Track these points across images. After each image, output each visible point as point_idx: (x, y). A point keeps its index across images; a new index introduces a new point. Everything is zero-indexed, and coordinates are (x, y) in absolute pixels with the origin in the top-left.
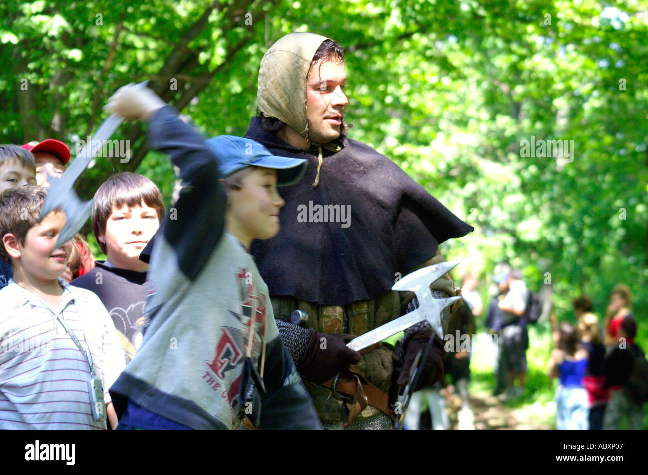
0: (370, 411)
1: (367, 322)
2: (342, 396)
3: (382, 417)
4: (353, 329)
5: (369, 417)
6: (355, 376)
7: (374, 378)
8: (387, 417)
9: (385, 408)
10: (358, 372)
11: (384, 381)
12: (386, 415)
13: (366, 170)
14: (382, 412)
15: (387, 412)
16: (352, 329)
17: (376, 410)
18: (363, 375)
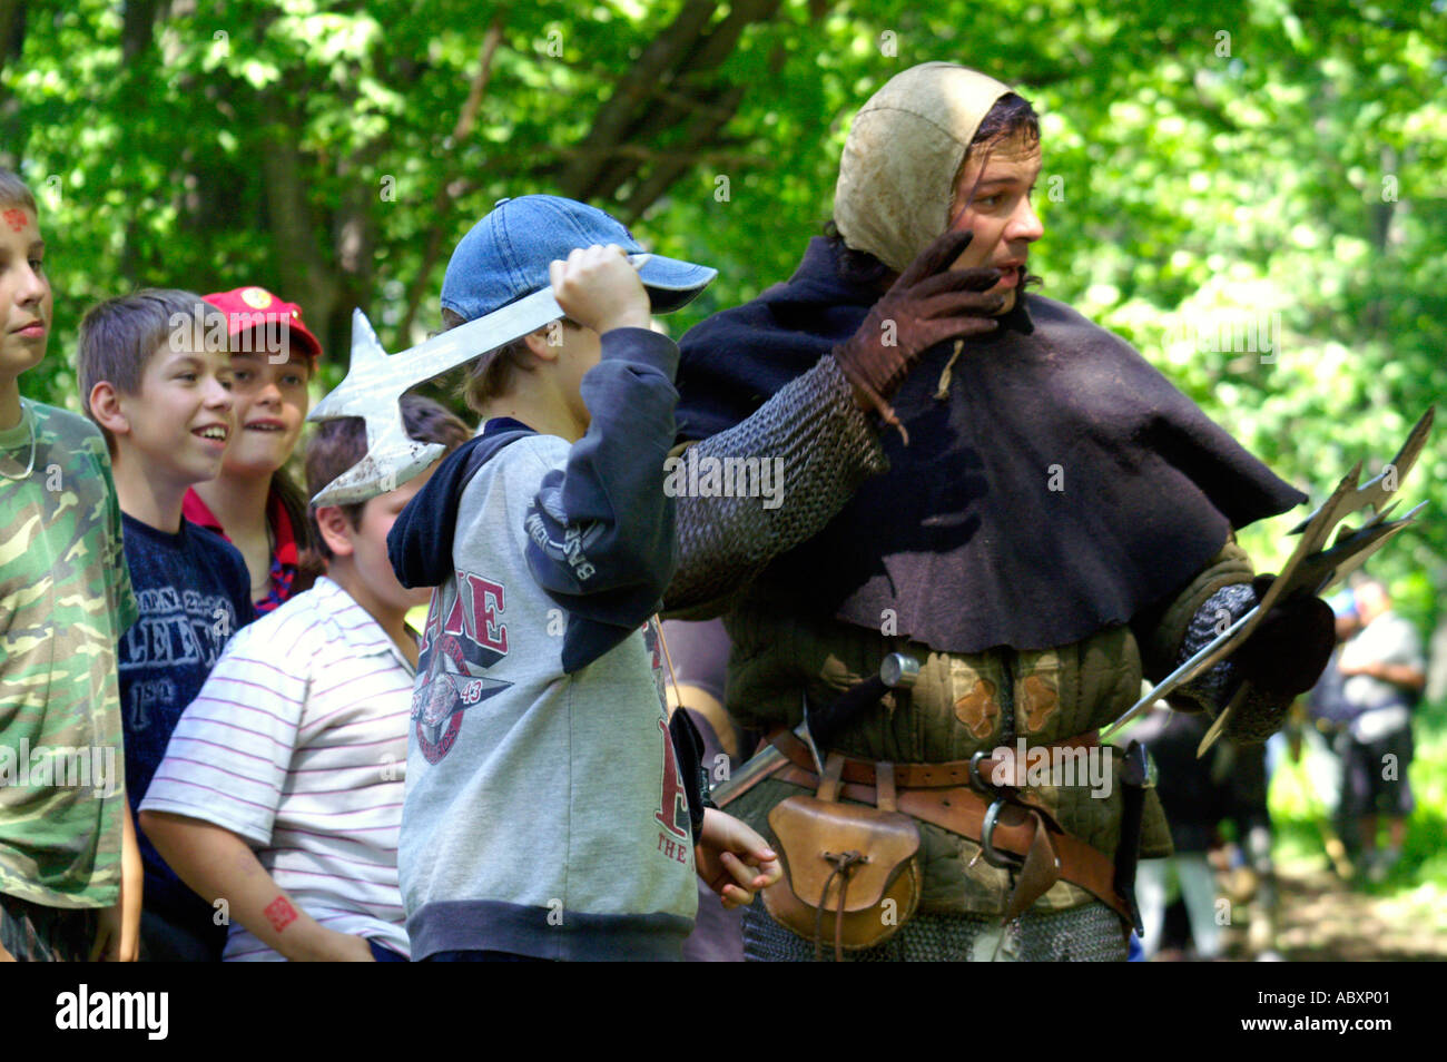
0: (1069, 895)
1: (1058, 691)
2: (1003, 859)
3: (1097, 911)
4: (1025, 704)
5: (1066, 910)
6: (1032, 812)
7: (1079, 820)
8: (1107, 912)
9: (1104, 890)
10: (1042, 806)
11: (1101, 829)
12: (1108, 907)
13: (1060, 359)
14: (1097, 900)
15: (1111, 902)
16: (1021, 705)
17: (1083, 893)
18: (1054, 813)
